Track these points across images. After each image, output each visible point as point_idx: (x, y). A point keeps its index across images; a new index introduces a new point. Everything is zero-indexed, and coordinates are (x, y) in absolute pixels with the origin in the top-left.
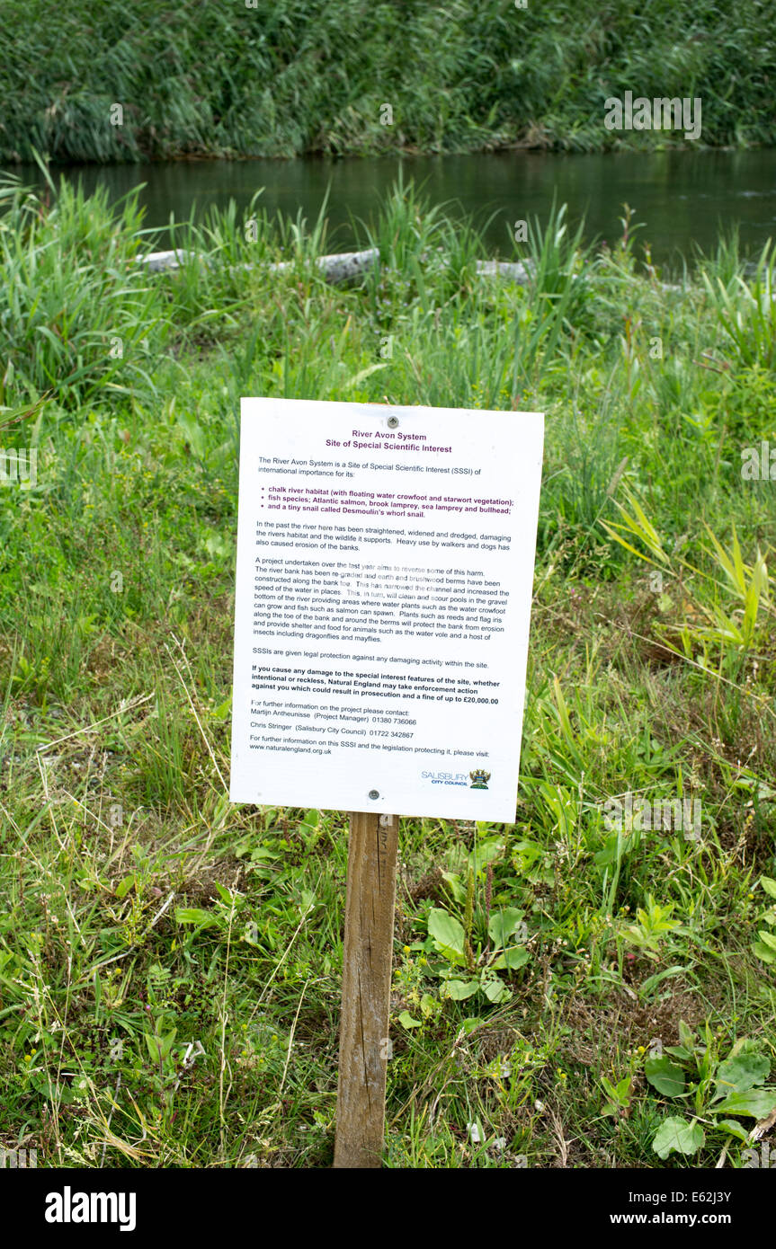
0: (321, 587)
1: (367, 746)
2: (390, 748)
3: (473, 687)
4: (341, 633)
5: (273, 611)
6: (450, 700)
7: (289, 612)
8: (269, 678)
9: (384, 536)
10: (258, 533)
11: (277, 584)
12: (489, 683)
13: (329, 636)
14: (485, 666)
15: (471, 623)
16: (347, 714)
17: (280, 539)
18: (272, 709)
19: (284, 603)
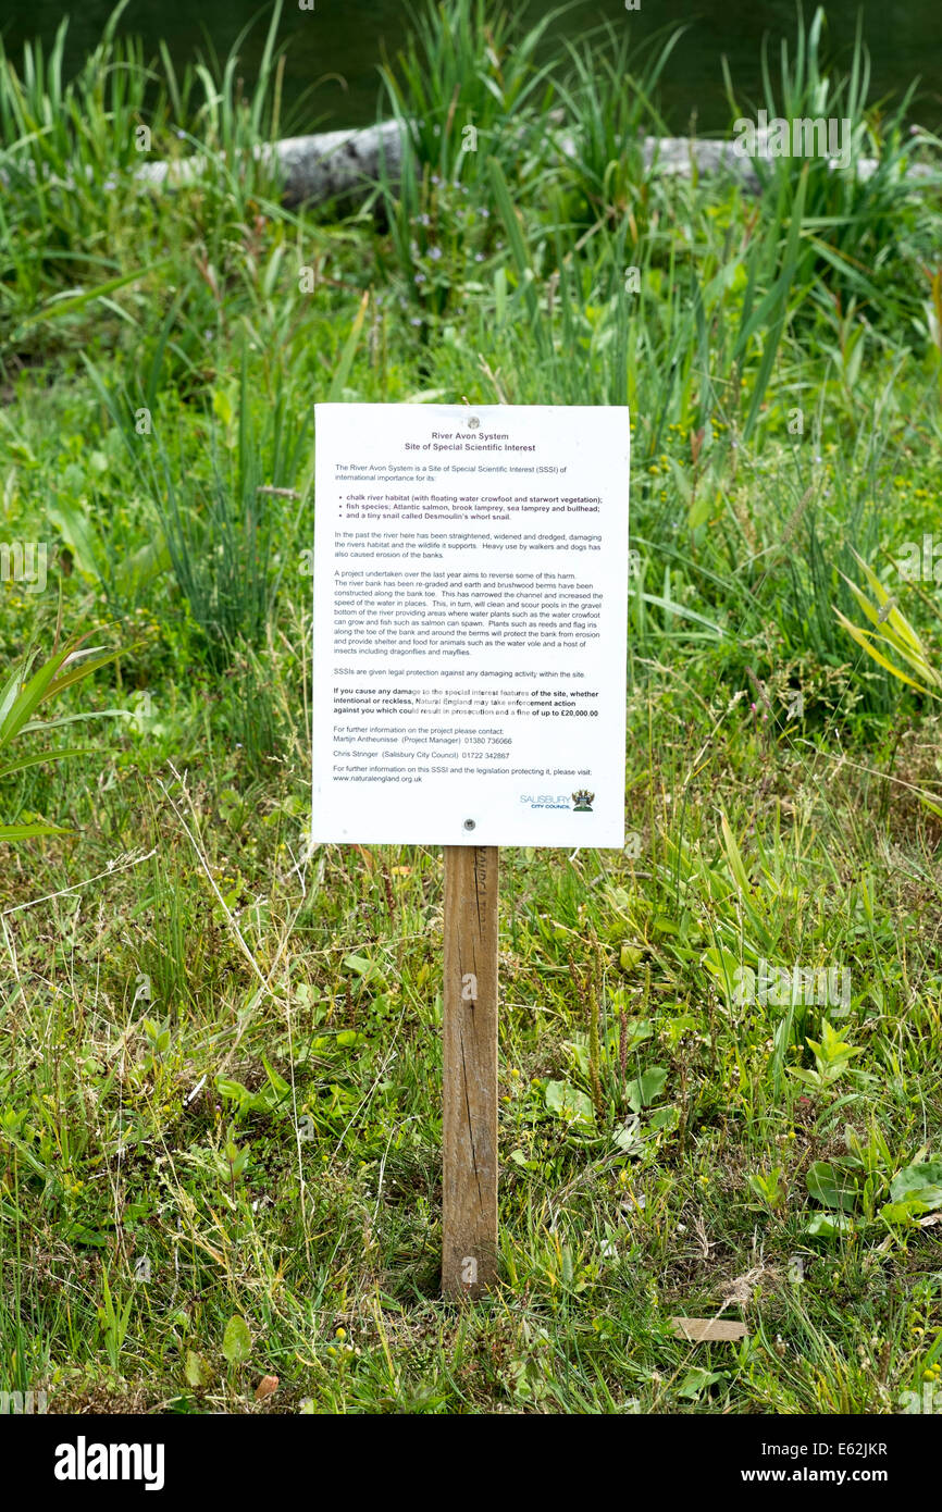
0: (406, 599)
1: (460, 771)
2: (484, 772)
3: (570, 699)
4: (428, 648)
5: (354, 627)
6: (547, 714)
7: (372, 627)
8: (352, 701)
9: (469, 541)
10: (337, 544)
11: (358, 598)
12: (587, 694)
13: (414, 651)
14: (582, 675)
15: (565, 630)
16: (437, 736)
17: (360, 550)
18: (355, 735)
19: (366, 618)
